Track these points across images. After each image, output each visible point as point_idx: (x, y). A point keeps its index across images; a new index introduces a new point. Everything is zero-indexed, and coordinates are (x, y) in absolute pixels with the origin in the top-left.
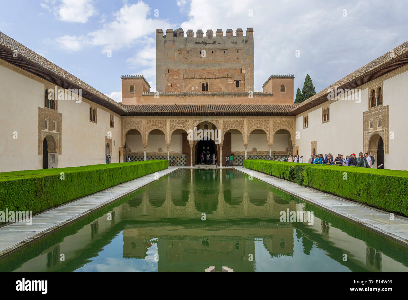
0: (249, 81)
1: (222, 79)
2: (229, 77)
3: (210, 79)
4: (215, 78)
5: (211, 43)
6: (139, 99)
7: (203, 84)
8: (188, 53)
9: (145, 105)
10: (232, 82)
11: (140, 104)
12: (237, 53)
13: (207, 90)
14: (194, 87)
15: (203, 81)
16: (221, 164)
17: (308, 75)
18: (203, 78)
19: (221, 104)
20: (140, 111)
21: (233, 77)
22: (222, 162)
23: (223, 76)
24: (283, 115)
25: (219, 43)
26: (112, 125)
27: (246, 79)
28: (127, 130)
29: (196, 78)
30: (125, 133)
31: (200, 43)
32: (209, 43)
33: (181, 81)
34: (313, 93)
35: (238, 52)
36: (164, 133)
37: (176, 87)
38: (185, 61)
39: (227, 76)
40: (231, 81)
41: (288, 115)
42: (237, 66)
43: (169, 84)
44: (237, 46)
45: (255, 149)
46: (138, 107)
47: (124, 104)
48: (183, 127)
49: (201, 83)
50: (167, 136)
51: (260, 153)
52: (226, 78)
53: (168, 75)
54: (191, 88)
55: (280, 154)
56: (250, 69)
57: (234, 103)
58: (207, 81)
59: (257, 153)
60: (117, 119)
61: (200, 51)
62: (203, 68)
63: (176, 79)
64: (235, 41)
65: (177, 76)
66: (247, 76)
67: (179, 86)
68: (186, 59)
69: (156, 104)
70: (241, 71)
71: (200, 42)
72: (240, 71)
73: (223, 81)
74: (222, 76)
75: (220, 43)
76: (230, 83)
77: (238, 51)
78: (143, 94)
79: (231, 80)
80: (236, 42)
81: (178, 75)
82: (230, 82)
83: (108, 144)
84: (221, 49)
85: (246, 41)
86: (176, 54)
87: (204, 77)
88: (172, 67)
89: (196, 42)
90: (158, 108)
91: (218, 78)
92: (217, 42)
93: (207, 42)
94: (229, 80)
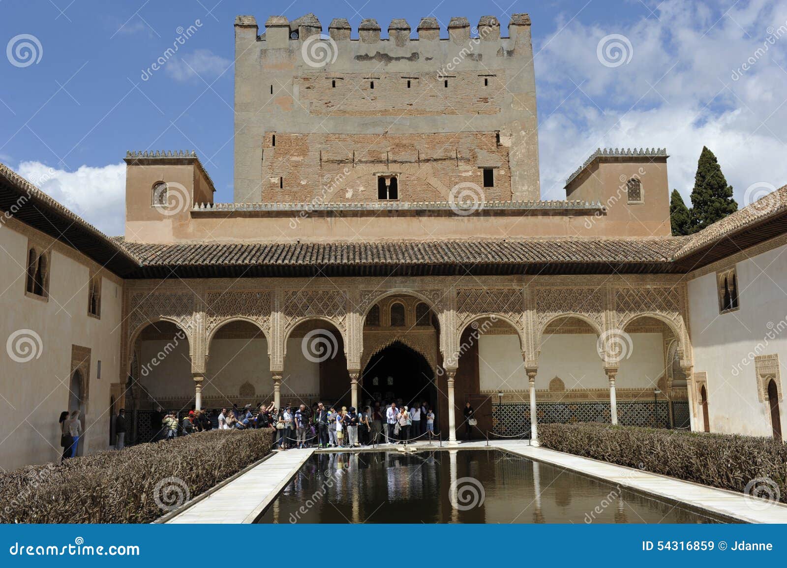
0: (524, 171)
1: (438, 165)
2: (462, 158)
3: (402, 163)
4: (419, 161)
5: (403, 58)
6: (181, 225)
7: (382, 180)
8: (334, 86)
9: (201, 243)
10: (470, 173)
11: (184, 242)
12: (485, 87)
13: (394, 196)
14: (352, 187)
15: (382, 170)
16: (452, 434)
17: (705, 149)
18: (381, 162)
19: (444, 239)
20: (187, 262)
21: (475, 157)
22: (456, 426)
23: (443, 154)
24: (646, 273)
25: (427, 59)
26: (94, 308)
27: (513, 163)
28: (140, 326)
29: (360, 161)
30: (134, 334)
31: (371, 58)
32: (398, 59)
33: (310, 170)
34: (728, 204)
35: (486, 84)
36: (265, 332)
37: (295, 189)
38: (324, 111)
39: (454, 156)
40: (467, 170)
41: (662, 272)
42: (488, 124)
43: (276, 180)
44: (483, 67)
45: (557, 384)
46: (177, 249)
47: (132, 242)
48: (325, 313)
49: (374, 174)
50: (274, 342)
51: (575, 396)
52: (451, 159)
53: (270, 151)
54: (344, 191)
55: (642, 399)
56: (524, 133)
57: (483, 236)
58: (393, 169)
59: (567, 396)
60: (110, 289)
61: (370, 80)
62: (380, 130)
63: (296, 165)
64: (476, 52)
65: (298, 156)
66: (518, 154)
67: (306, 185)
68: (330, 105)
69: (239, 241)
70: (498, 141)
71: (371, 54)
72: (495, 140)
73: (444, 169)
74: (439, 153)
75: (431, 59)
76: (464, 174)
77: (486, 81)
78: (196, 209)
79: (468, 167)
80: (480, 55)
81: (304, 152)
82: (465, 171)
83: (77, 372)
84: (433, 76)
85: (510, 53)
86: (296, 89)
87: (384, 157)
88: (282, 126)
89: (359, 54)
90: (246, 253)
91: (428, 160)
92: (420, 56)
93: (391, 55)
94: (462, 166)
